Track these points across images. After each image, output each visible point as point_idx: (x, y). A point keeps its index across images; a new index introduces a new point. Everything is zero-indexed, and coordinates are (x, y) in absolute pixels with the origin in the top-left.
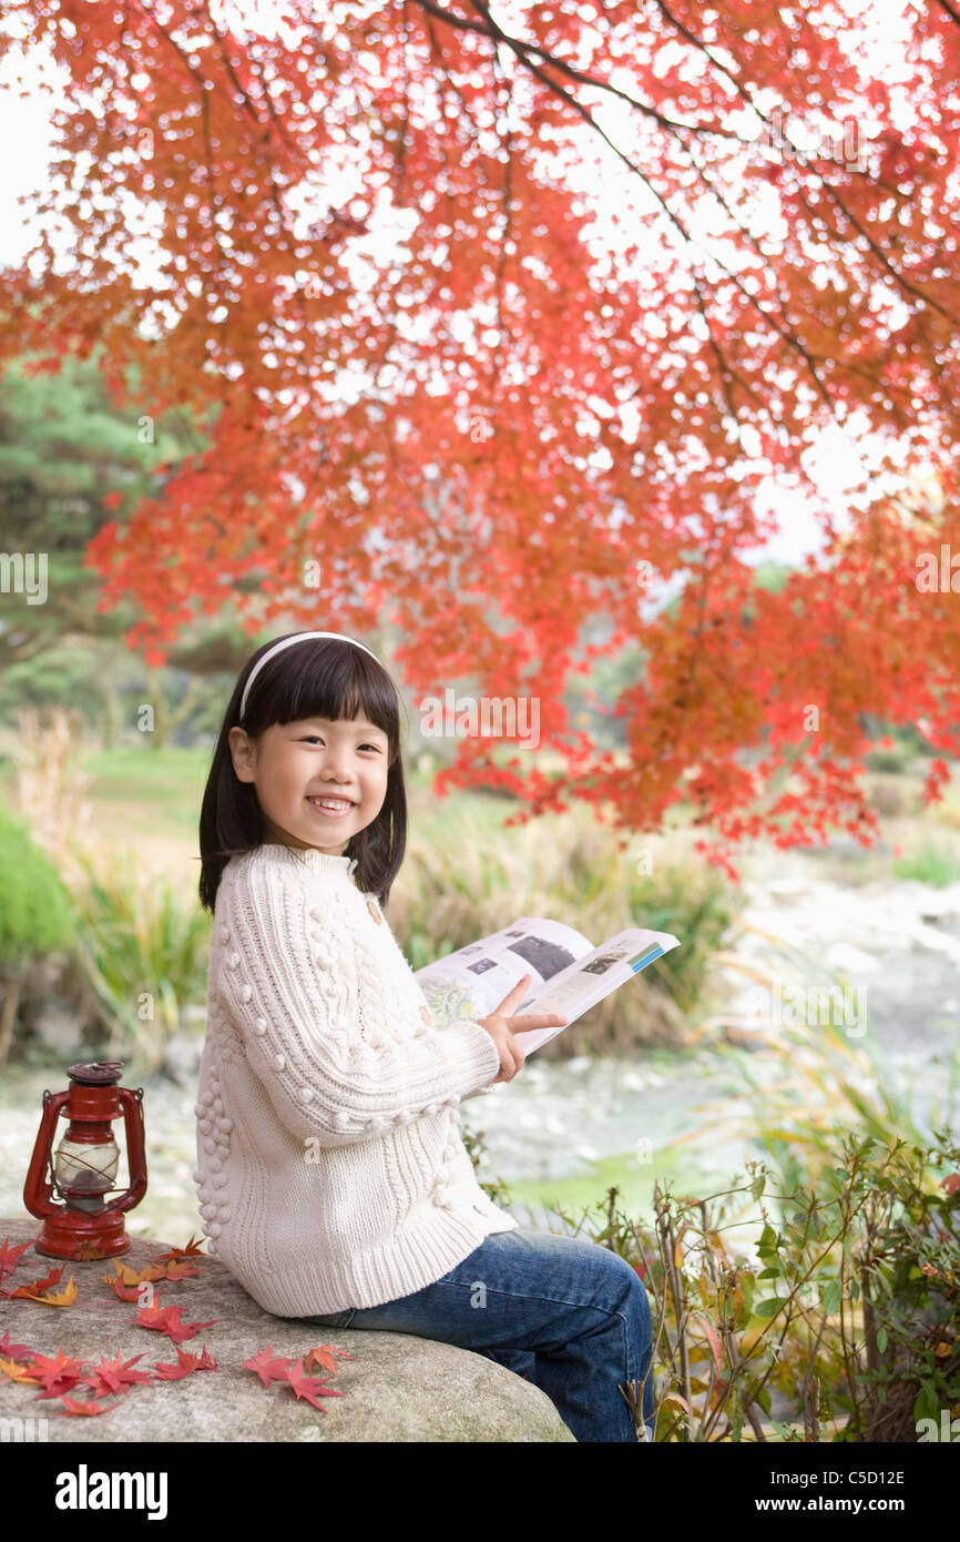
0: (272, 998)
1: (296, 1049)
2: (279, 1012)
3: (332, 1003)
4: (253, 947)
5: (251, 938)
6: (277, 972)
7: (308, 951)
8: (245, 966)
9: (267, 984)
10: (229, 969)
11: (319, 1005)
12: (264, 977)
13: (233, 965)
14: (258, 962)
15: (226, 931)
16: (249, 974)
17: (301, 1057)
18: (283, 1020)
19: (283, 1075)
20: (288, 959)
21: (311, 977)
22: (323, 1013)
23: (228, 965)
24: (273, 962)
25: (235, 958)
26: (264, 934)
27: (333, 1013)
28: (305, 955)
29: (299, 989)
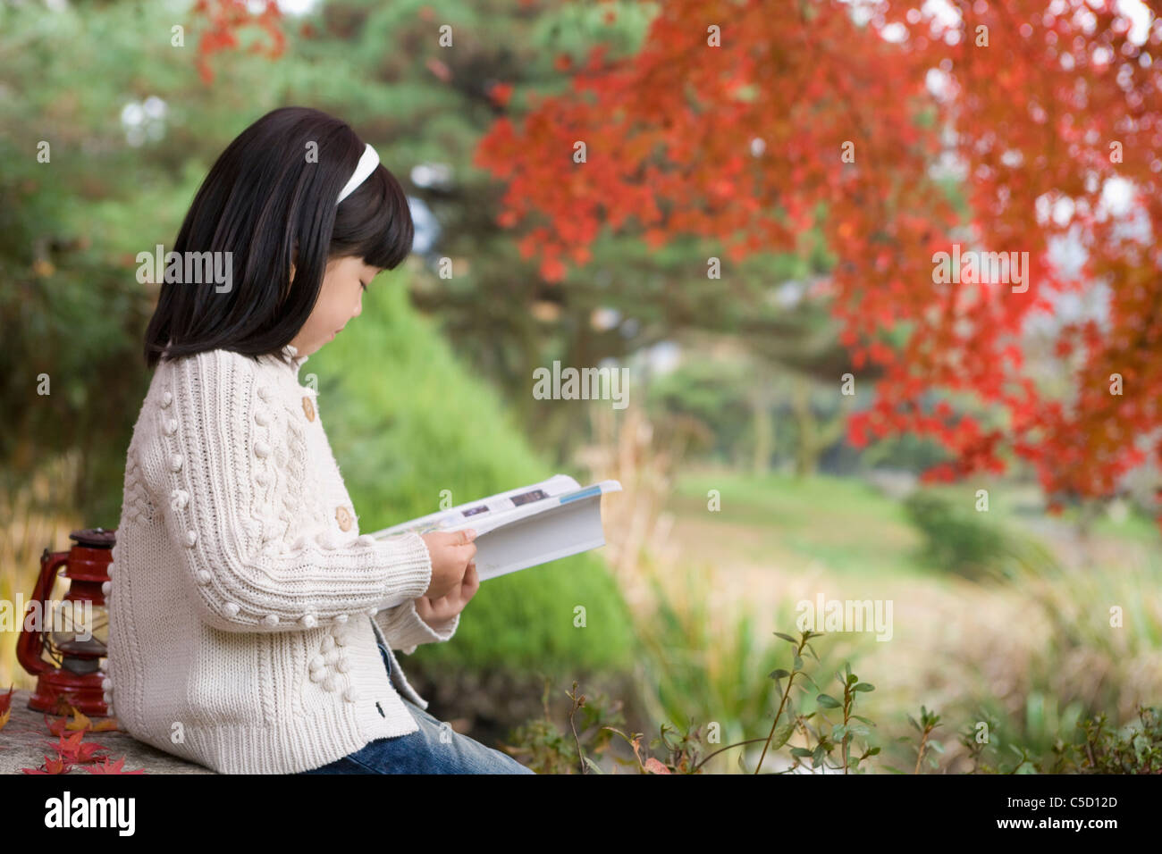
0: (200, 474)
1: (210, 531)
2: (203, 490)
3: (259, 491)
4: (193, 418)
5: (193, 409)
6: (212, 448)
7: (247, 435)
8: (181, 435)
9: (198, 457)
10: (166, 434)
11: (245, 490)
12: (197, 449)
13: (169, 431)
14: (195, 434)
15: (169, 395)
16: (183, 444)
17: (211, 539)
18: (205, 499)
19: (190, 551)
20: (226, 439)
21: (245, 460)
22: (248, 499)
23: (164, 430)
24: (210, 438)
25: (173, 424)
26: (207, 408)
27: (258, 502)
28: (243, 438)
29: (230, 469)
